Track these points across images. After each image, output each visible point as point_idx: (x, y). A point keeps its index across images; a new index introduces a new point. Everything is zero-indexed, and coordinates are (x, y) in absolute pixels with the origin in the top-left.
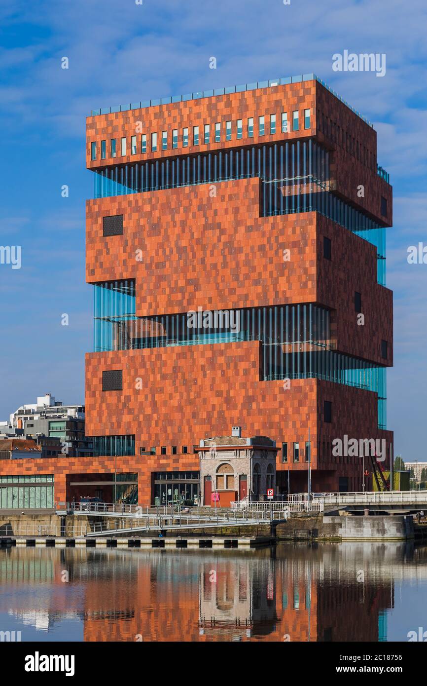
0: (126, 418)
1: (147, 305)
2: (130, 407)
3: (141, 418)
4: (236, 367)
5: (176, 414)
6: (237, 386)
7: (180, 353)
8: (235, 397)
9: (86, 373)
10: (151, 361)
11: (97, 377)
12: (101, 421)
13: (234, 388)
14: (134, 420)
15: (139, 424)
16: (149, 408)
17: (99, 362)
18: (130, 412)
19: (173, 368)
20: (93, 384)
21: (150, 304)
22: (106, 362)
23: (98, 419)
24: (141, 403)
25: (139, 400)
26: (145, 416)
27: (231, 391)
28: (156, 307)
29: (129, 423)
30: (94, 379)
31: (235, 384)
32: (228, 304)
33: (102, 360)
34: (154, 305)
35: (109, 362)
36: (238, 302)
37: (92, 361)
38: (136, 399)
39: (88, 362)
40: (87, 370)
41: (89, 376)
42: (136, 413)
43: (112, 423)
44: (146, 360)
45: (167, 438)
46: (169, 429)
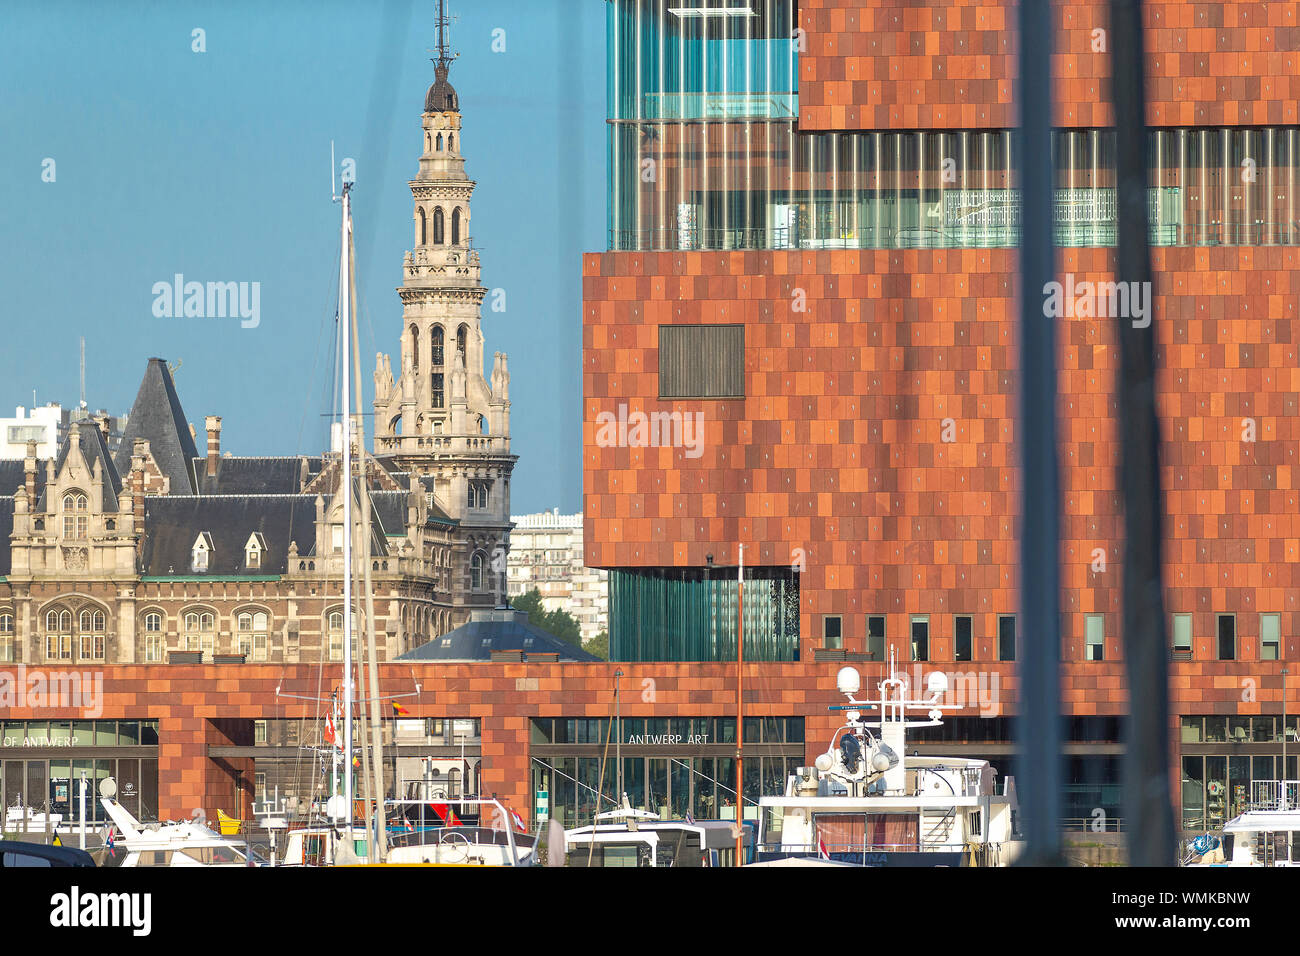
0: (763, 504)
1: (848, 89)
2: (777, 465)
3: (825, 504)
4: (1210, 337)
5: (969, 496)
6: (1217, 406)
7: (984, 276)
8: (1206, 444)
9: (587, 330)
10: (864, 298)
11: (633, 346)
12: (651, 509)
13: (1206, 414)
14: (793, 513)
15: (818, 528)
16: (857, 471)
17: (644, 292)
18: (781, 481)
19: (958, 326)
20: (619, 370)
21: (860, 89)
22: (672, 291)
23: (639, 505)
24: (825, 451)
25: (814, 440)
26: (839, 501)
27: (1191, 420)
28: (884, 97)
29: (773, 523)
30: (623, 354)
31: (1208, 396)
32: (1179, 110)
33: (658, 285)
34: (874, 91)
35: (686, 292)
36: (1219, 102)
37: (613, 284)
38: (803, 436)
39: (595, 289)
40: (591, 321)
41: (600, 340)
42: (803, 485)
43: (701, 522)
44: (844, 291)
45: (935, 581)
46: (941, 550)
